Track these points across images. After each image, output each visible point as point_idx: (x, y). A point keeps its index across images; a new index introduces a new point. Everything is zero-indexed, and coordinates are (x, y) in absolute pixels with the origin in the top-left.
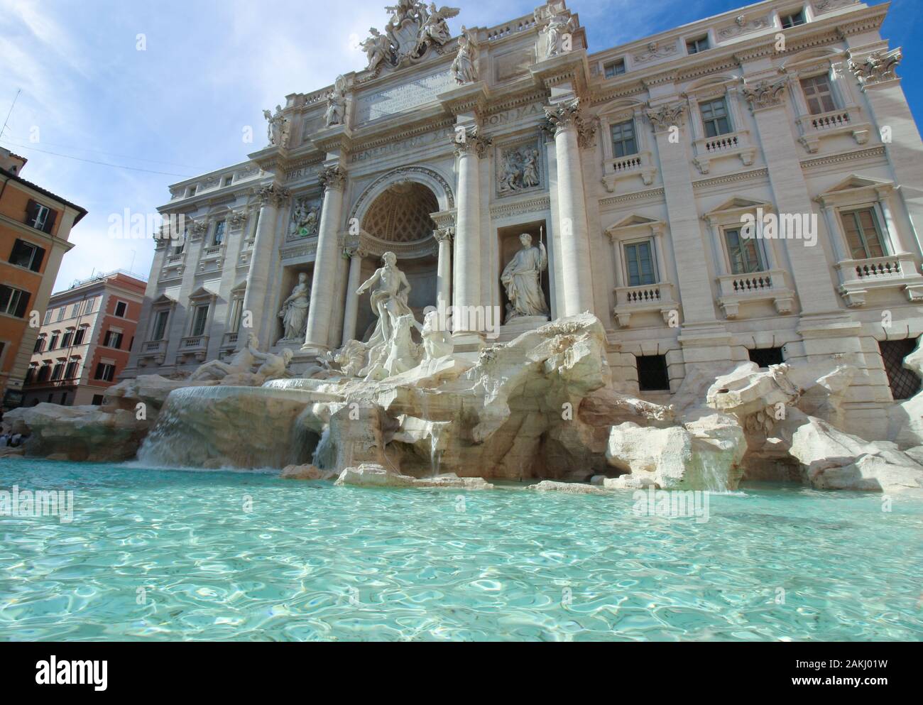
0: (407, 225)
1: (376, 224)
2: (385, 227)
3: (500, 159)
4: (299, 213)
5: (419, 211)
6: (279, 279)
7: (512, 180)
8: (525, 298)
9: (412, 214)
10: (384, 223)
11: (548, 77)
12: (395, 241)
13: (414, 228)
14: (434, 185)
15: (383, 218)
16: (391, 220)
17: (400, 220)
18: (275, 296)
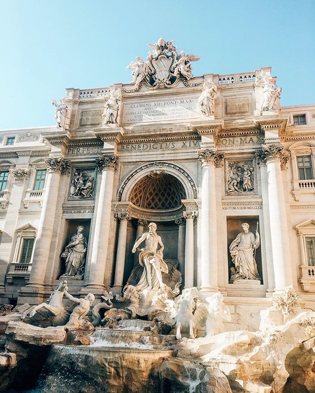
0: (155, 197)
1: (136, 196)
2: (141, 197)
3: (228, 169)
4: (78, 180)
5: (165, 190)
6: (62, 229)
7: (235, 184)
8: (246, 267)
9: (160, 190)
10: (140, 195)
11: (264, 124)
12: (146, 208)
13: (160, 200)
14: (183, 178)
15: (140, 191)
16: (145, 193)
17: (151, 194)
18: (59, 241)
